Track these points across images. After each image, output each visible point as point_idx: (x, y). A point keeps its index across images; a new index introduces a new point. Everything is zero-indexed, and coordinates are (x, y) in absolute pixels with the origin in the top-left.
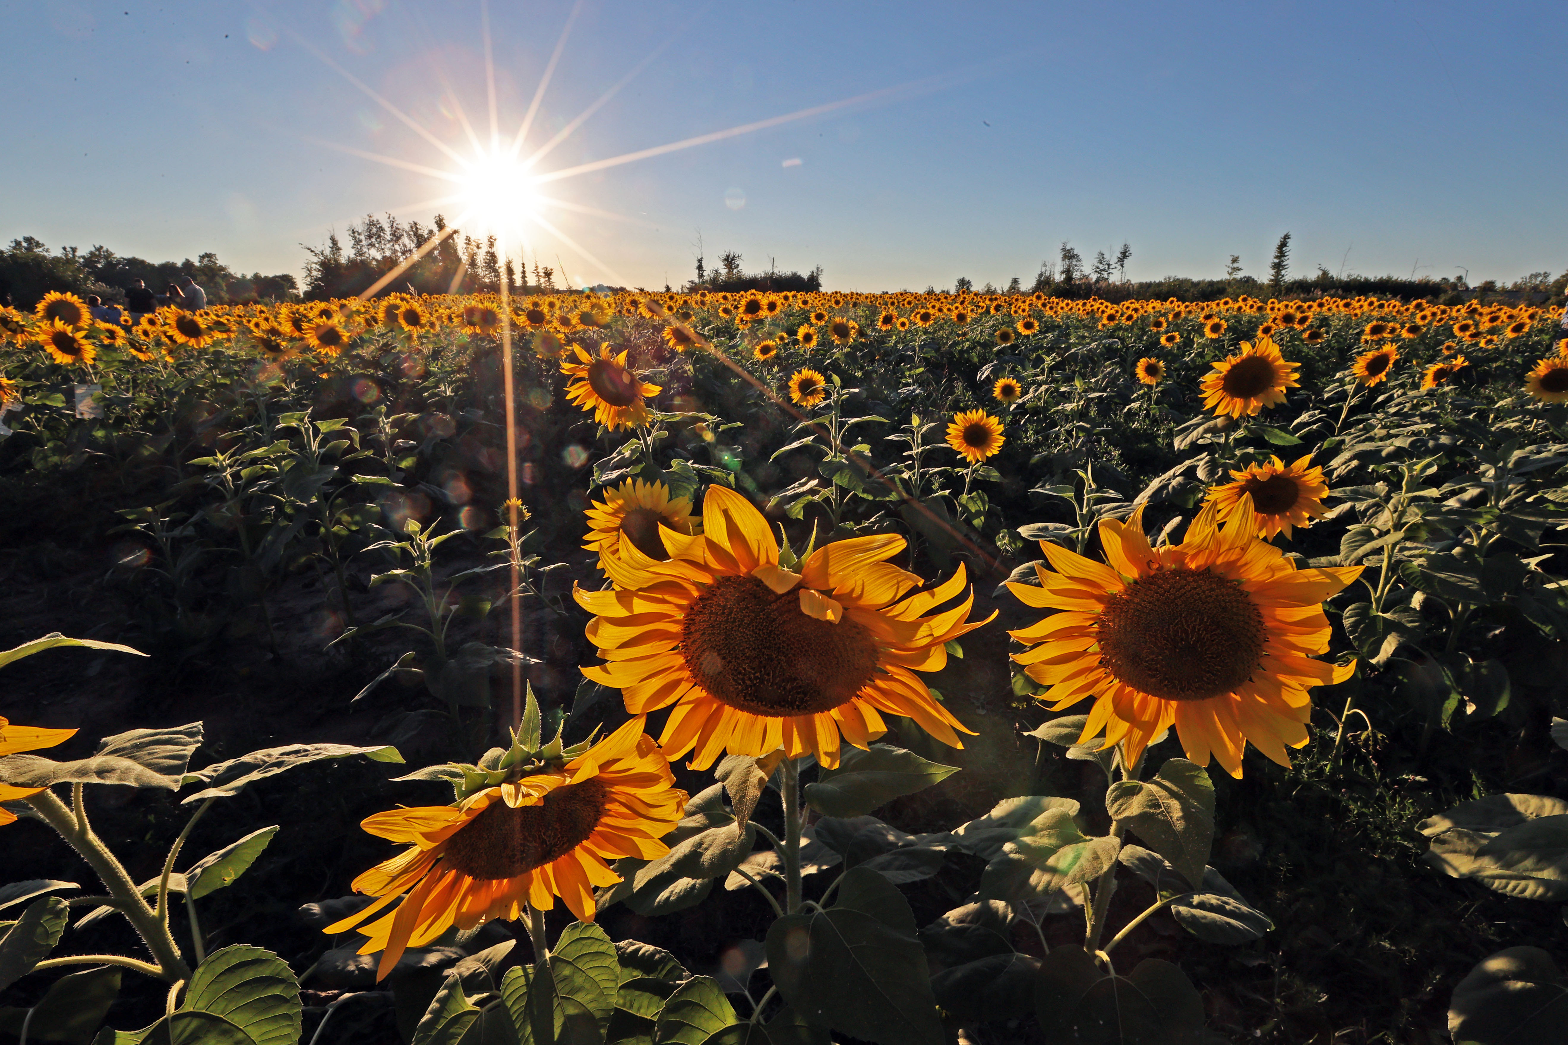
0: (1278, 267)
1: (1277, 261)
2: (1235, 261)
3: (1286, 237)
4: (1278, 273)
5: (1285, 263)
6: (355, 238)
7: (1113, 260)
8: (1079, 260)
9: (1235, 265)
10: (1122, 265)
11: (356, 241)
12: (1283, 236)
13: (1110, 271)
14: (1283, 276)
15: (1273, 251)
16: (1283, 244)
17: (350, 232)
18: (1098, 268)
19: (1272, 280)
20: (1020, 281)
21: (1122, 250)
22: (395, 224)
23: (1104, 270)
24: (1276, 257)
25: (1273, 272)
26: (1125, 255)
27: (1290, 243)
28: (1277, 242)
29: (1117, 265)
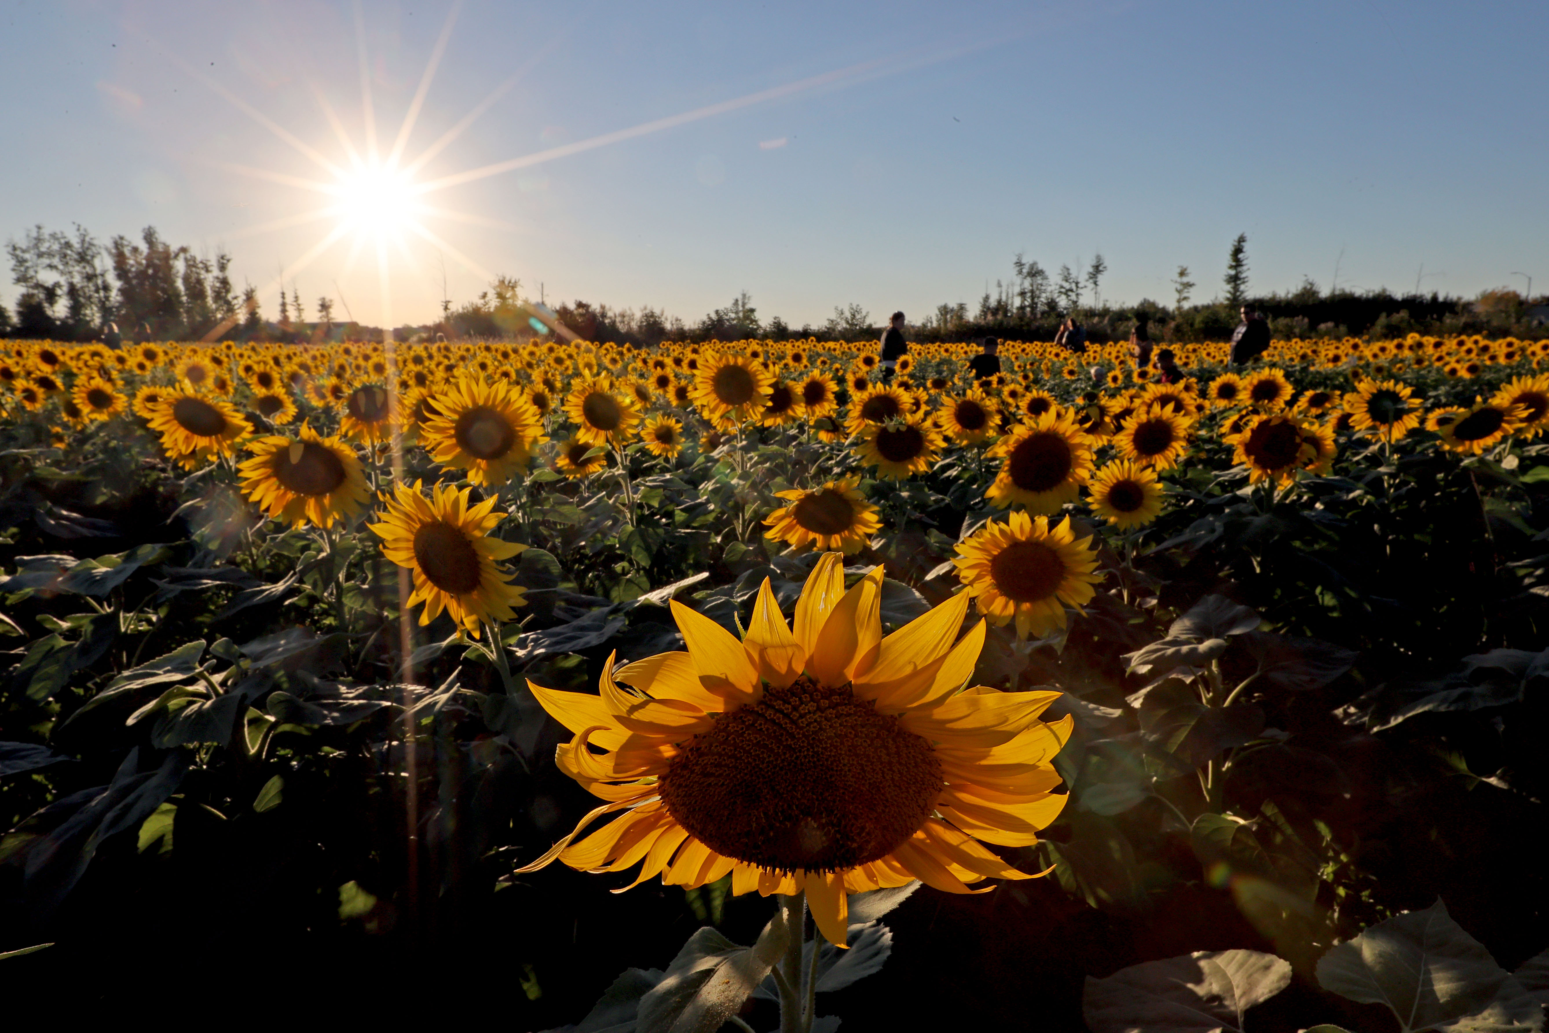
0: (1235, 280)
1: (1233, 272)
2: (1182, 274)
3: (1242, 240)
4: (1236, 288)
5: (1243, 276)
6: (17, 256)
7: (1083, 278)
8: (1046, 278)
9: (1185, 280)
10: (1095, 283)
11: (19, 261)
12: (1236, 238)
13: (1080, 291)
14: (1242, 292)
15: (1227, 260)
16: (1238, 251)
17: (10, 249)
18: (1062, 287)
19: (1228, 299)
20: (968, 307)
21: (1094, 263)
22: (87, 239)
23: (1071, 290)
24: (1231, 267)
25: (1229, 287)
26: (1097, 269)
27: (1246, 246)
28: (1229, 249)
29: (1088, 284)
